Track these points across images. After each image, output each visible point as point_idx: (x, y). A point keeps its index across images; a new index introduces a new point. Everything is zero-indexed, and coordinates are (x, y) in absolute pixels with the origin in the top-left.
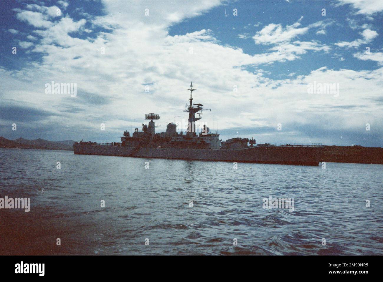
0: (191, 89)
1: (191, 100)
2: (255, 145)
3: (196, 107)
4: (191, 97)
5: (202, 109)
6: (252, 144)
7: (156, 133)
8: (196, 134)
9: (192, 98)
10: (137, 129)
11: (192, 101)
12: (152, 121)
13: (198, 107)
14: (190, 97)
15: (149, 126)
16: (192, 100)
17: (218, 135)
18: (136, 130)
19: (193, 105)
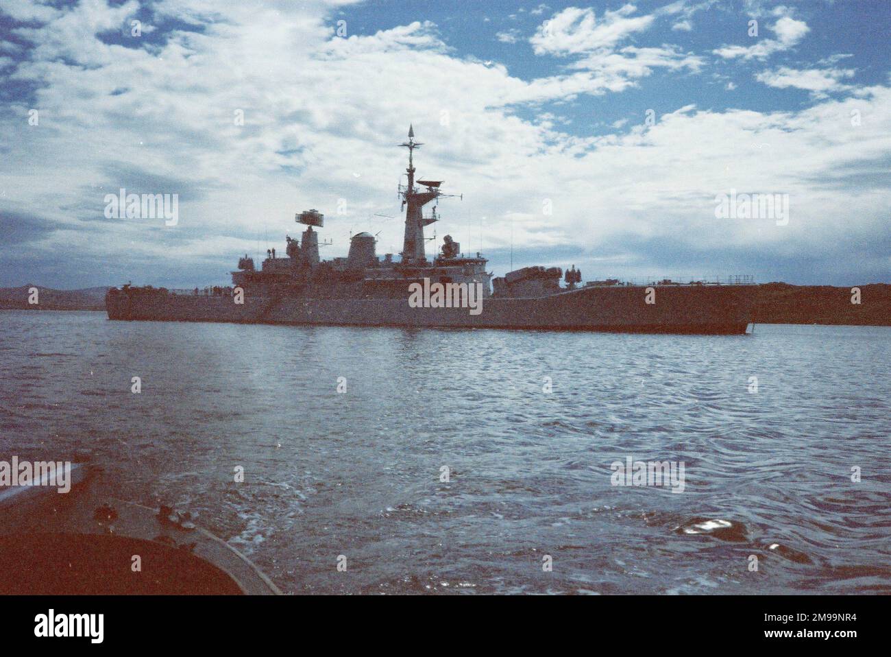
0: (411, 143)
1: (411, 172)
2: (579, 285)
3: (423, 189)
4: (411, 166)
5: (439, 194)
6: (572, 283)
7: (321, 261)
8: (426, 259)
9: (414, 167)
10: (274, 251)
11: (414, 174)
12: (310, 229)
13: (430, 189)
14: (409, 163)
15: (303, 242)
16: (414, 171)
17: (484, 262)
18: (271, 254)
19: (416, 185)
